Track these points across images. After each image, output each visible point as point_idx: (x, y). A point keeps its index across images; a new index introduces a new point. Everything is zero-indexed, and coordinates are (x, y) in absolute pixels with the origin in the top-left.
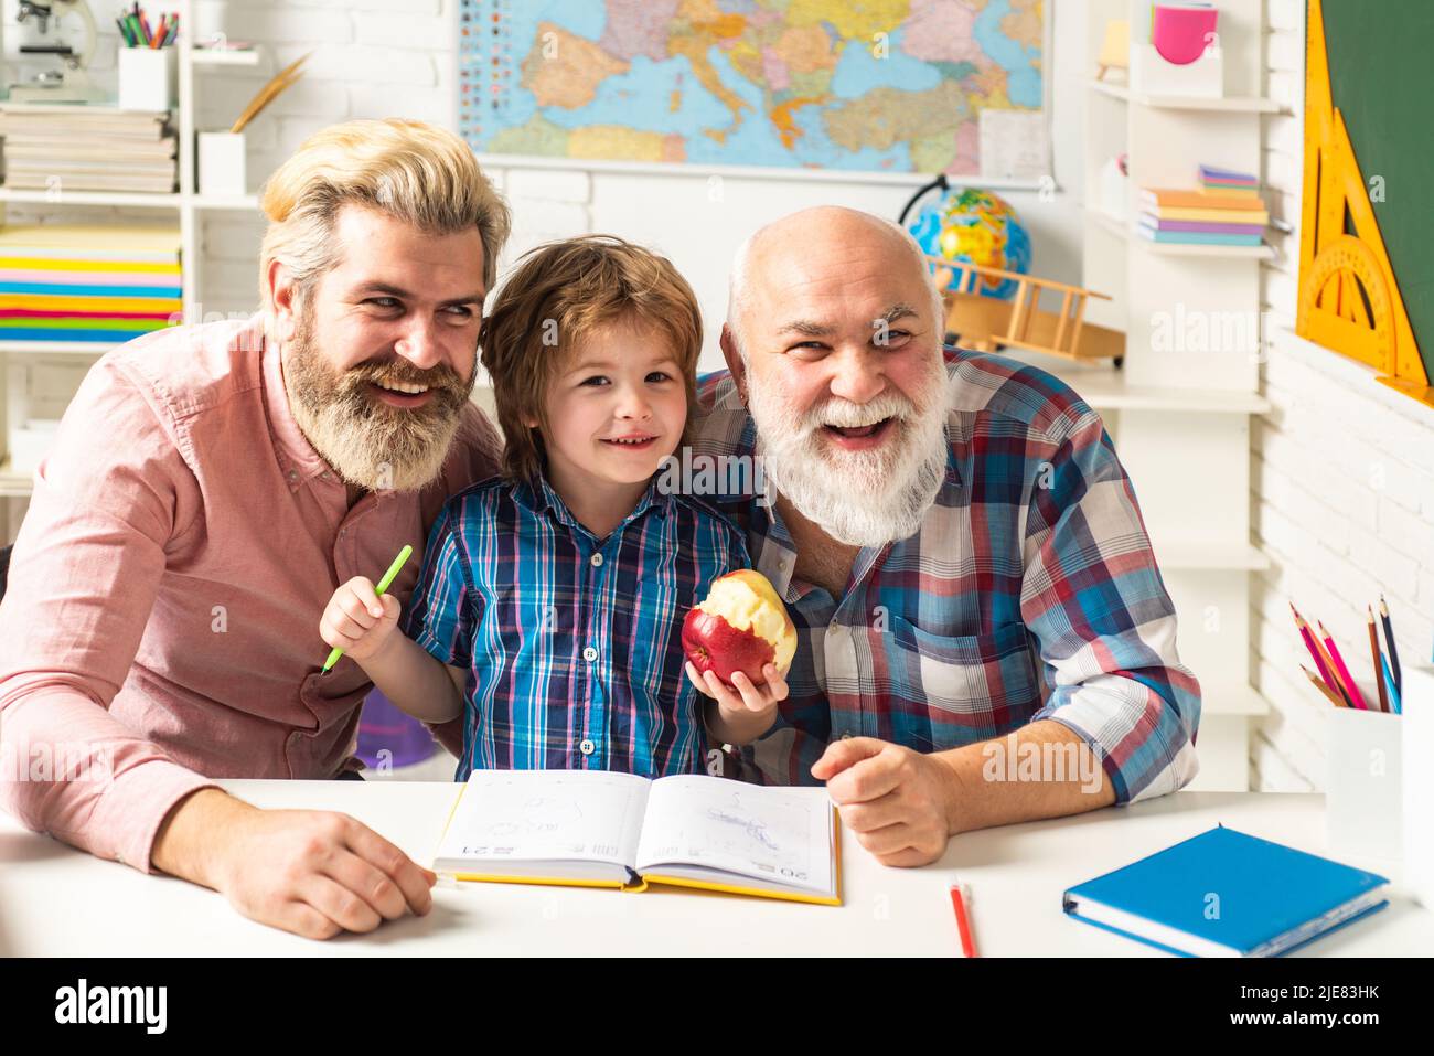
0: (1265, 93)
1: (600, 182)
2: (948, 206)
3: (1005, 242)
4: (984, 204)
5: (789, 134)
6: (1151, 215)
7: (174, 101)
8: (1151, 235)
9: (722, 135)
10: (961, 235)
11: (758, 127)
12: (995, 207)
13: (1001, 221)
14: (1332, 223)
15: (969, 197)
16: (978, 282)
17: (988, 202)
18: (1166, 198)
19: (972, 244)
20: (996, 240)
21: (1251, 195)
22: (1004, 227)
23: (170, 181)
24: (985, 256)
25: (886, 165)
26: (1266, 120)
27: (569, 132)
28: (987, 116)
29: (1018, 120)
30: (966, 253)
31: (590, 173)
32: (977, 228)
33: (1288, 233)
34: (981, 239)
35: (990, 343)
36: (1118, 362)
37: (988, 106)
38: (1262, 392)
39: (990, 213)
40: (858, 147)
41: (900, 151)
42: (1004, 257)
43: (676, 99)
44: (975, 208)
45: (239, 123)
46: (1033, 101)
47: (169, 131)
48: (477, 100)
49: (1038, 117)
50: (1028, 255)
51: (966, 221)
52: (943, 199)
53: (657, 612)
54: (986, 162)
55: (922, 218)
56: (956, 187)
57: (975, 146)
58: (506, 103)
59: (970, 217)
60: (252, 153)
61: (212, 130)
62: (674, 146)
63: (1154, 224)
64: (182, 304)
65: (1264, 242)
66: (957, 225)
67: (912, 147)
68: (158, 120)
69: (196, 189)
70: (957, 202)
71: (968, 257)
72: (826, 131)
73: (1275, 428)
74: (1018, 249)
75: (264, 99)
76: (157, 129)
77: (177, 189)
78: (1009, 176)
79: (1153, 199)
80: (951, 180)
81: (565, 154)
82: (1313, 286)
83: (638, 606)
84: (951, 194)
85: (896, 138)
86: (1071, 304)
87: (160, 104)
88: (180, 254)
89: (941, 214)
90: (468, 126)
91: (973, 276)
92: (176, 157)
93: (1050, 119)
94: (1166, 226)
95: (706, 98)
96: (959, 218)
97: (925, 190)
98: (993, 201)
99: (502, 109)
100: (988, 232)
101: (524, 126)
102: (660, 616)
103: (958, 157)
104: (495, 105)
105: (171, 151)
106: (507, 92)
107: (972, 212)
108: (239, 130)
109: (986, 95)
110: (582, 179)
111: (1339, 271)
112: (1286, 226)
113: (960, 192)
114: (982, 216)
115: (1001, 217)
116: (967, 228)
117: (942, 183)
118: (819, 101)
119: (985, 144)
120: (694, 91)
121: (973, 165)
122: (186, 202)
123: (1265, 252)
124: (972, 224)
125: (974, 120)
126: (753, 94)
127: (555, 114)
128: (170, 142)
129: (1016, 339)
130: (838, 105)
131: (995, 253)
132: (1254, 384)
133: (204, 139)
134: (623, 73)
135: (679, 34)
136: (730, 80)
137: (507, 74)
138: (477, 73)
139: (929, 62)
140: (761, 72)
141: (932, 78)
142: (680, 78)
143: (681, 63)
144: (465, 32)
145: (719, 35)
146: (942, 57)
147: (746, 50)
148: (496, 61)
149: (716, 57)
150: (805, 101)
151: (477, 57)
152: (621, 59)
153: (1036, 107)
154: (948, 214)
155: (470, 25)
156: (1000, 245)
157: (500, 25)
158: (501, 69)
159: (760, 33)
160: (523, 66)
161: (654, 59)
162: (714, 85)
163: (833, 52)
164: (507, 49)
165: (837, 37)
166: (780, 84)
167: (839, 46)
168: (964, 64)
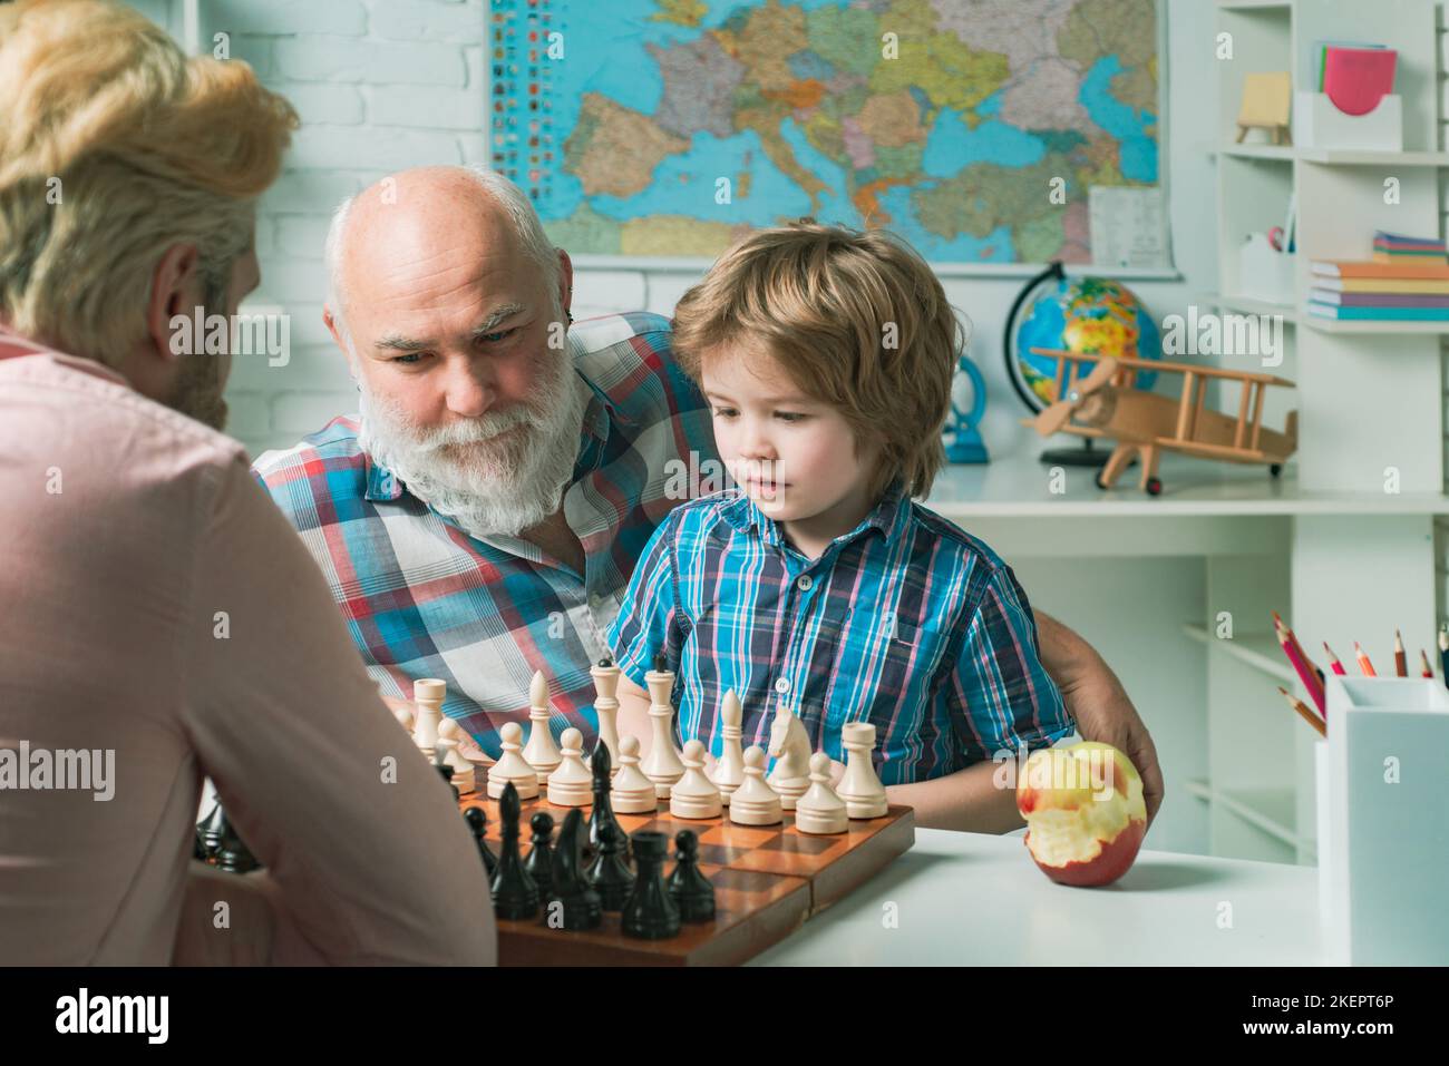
1: (657, 282)
2: (1068, 297)
3: (1136, 336)
4: (1110, 294)
6: (1329, 290)
8: (1331, 312)
10: (1088, 329)
11: (840, 213)
12: (1122, 298)
13: (1131, 313)
15: (1090, 287)
16: (1128, 376)
17: (1114, 292)
18: (1348, 271)
19: (1100, 339)
20: (1128, 334)
22: (1135, 318)
24: (1122, 347)
25: (987, 255)
27: (620, 224)
28: (1095, 191)
29: (1131, 196)
31: (645, 272)
32: (1107, 321)
34: (1112, 333)
37: (1098, 183)
39: (1118, 303)
40: (954, 233)
41: (1001, 238)
43: (745, 179)
44: (1100, 298)
46: (1149, 175)
49: (1154, 193)
51: (1092, 312)
52: (1062, 289)
53: (867, 645)
54: (1098, 248)
56: (1074, 277)
57: (1086, 231)
58: (548, 192)
59: (1096, 308)
63: (1335, 301)
66: (1082, 318)
67: (1015, 232)
70: (1079, 292)
72: (917, 216)
78: (1124, 264)
80: (1068, 270)
81: (618, 252)
83: (845, 636)
84: (1070, 284)
85: (996, 223)
89: (1063, 306)
93: (1167, 197)
95: (780, 181)
96: (1083, 308)
97: (1039, 280)
98: (1118, 290)
99: (542, 198)
100: (1118, 325)
101: (568, 219)
102: (870, 649)
103: (1066, 243)
106: (548, 179)
107: (1098, 303)
109: (1096, 170)
110: (639, 278)
113: (1080, 282)
114: (1110, 305)
115: (1130, 306)
116: (1094, 321)
117: (1056, 272)
118: (909, 179)
119: (1097, 227)
120: (766, 175)
121: (1084, 252)
124: (1100, 316)
125: (1083, 200)
126: (832, 175)
127: (605, 203)
129: (1185, 439)
130: (930, 185)
134: (684, 153)
135: (747, 104)
136: (808, 158)
137: (548, 157)
138: (513, 156)
139: (1031, 133)
140: (841, 147)
141: (1036, 150)
142: (749, 156)
143: (749, 140)
144: (498, 107)
145: (793, 106)
146: (1045, 125)
147: (823, 121)
148: (534, 142)
149: (788, 129)
150: (894, 182)
151: (513, 137)
152: (679, 136)
153: (1150, 180)
154: (1071, 305)
155: (505, 100)
156: (1132, 340)
157: (539, 98)
158: (540, 151)
159: (839, 101)
160: (566, 148)
161: (718, 136)
162: (787, 164)
163: (923, 124)
164: (547, 127)
165: (927, 104)
166: (864, 162)
167: (931, 115)
168: (1070, 133)
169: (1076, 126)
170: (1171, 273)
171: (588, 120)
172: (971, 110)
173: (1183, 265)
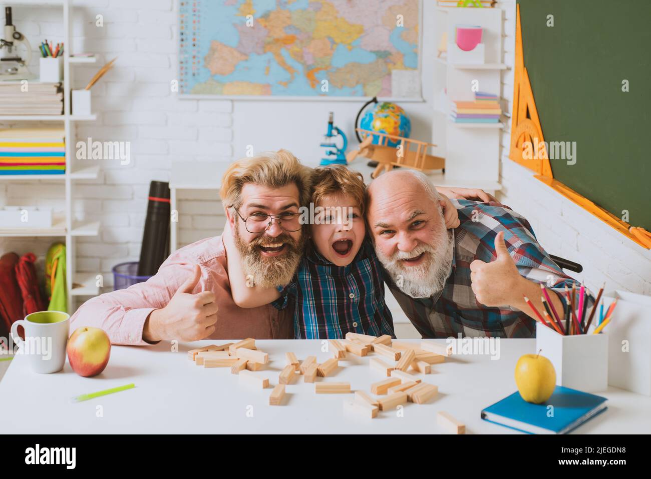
0: (503, 62)
1: (236, 104)
2: (376, 110)
3: (399, 123)
4: (391, 109)
5: (314, 83)
6: (454, 112)
7: (62, 78)
8: (453, 119)
9: (286, 84)
10: (382, 121)
11: (301, 80)
12: (396, 110)
13: (398, 115)
14: (523, 114)
15: (386, 105)
16: (386, 141)
17: (393, 108)
18: (460, 105)
19: (385, 125)
20: (396, 123)
21: (495, 103)
22: (399, 118)
23: (61, 110)
24: (391, 130)
25: (354, 94)
26: (502, 73)
27: (223, 84)
28: (394, 72)
29: (408, 74)
30: (383, 129)
31: (232, 101)
32: (388, 119)
33: (509, 118)
34: (389, 122)
35: (390, 165)
36: (444, 171)
37: (395, 68)
38: (500, 182)
39: (393, 112)
40: (342, 86)
41: (359, 88)
42: (399, 130)
43: (267, 70)
44: (387, 110)
45: (88, 86)
46: (414, 66)
47: (60, 89)
48: (186, 73)
49: (416, 72)
50: (409, 129)
51: (383, 115)
54: (395, 90)
55: (366, 115)
56: (381, 102)
57: (390, 85)
58: (199, 74)
59: (385, 114)
60: (93, 98)
61: (77, 89)
62: (266, 89)
63: (455, 116)
64: (65, 158)
65: (500, 121)
66: (380, 118)
67: (364, 86)
68: (55, 86)
69: (71, 112)
70: (380, 108)
71: (384, 131)
72: (329, 81)
73: (505, 196)
74: (405, 126)
75: (98, 76)
76: (55, 89)
77: (63, 113)
78: (404, 97)
79: (455, 105)
80: (378, 99)
81: (222, 94)
82: (516, 139)
84: (378, 105)
85: (357, 83)
86: (421, 149)
87: (56, 80)
88: (64, 139)
89: (374, 113)
90: (183, 83)
91: (384, 138)
92: (63, 100)
93: (421, 73)
94: (460, 117)
95: (280, 69)
96: (381, 114)
97: (368, 103)
98: (395, 107)
99: (196, 76)
100: (392, 120)
101: (205, 83)
103: (382, 89)
104: (194, 75)
105: (61, 98)
106: (199, 69)
107: (387, 112)
108: (89, 89)
109: (395, 64)
110: (230, 103)
111: (524, 133)
112: (508, 115)
113: (382, 104)
114: (390, 113)
115: (398, 113)
116: (384, 119)
117: (375, 100)
118: (326, 68)
119: (394, 84)
120: (275, 67)
121: (389, 92)
122: (67, 118)
123: (500, 125)
124: (386, 117)
125: (389, 74)
126: (299, 67)
127: (218, 77)
128: (60, 95)
129: (400, 163)
130: (334, 70)
131: (395, 128)
132: (496, 178)
133: (74, 93)
134: (246, 60)
135: (269, 43)
136: (290, 61)
137: (199, 62)
138: (187, 62)
139: (371, 52)
140: (302, 57)
141: (373, 58)
142: (269, 61)
143: (269, 55)
144: (182, 46)
145: (285, 44)
146: (377, 49)
147: (296, 49)
148: (194, 57)
149: (284, 52)
150: (321, 69)
151: (186, 56)
152: (245, 54)
153: (415, 68)
154: (377, 113)
155: (184, 43)
156: (397, 125)
157: (196, 43)
158: (196, 60)
159: (302, 42)
160: (205, 59)
161: (259, 54)
162: (283, 64)
163: (332, 49)
164: (199, 52)
165: (333, 43)
166: (310, 62)
167: (334, 46)
168: (385, 51)
169: (388, 49)
170: (421, 100)
171: (213, 50)
172: (350, 44)
173: (425, 97)
